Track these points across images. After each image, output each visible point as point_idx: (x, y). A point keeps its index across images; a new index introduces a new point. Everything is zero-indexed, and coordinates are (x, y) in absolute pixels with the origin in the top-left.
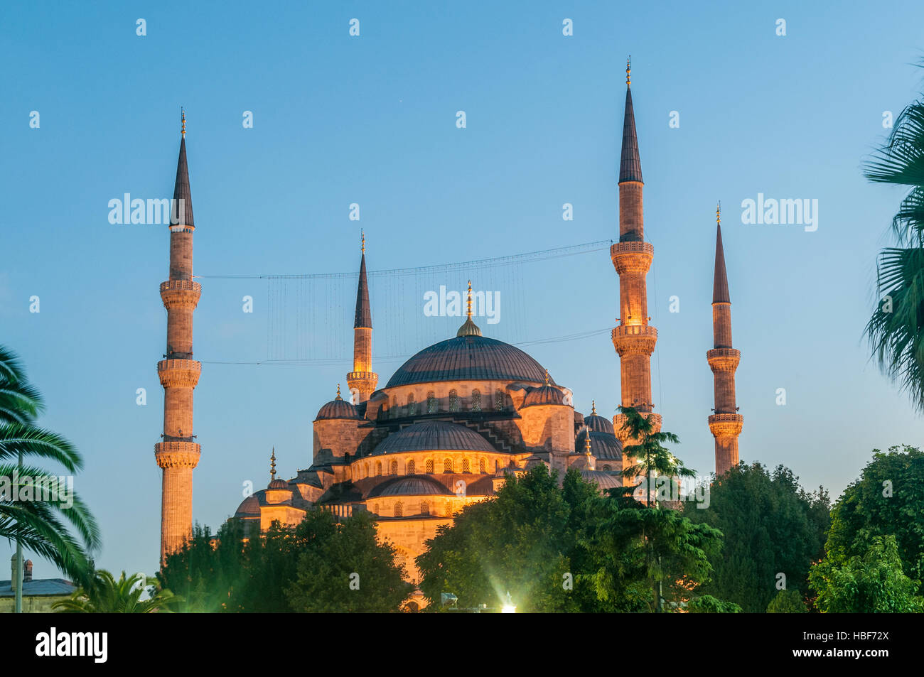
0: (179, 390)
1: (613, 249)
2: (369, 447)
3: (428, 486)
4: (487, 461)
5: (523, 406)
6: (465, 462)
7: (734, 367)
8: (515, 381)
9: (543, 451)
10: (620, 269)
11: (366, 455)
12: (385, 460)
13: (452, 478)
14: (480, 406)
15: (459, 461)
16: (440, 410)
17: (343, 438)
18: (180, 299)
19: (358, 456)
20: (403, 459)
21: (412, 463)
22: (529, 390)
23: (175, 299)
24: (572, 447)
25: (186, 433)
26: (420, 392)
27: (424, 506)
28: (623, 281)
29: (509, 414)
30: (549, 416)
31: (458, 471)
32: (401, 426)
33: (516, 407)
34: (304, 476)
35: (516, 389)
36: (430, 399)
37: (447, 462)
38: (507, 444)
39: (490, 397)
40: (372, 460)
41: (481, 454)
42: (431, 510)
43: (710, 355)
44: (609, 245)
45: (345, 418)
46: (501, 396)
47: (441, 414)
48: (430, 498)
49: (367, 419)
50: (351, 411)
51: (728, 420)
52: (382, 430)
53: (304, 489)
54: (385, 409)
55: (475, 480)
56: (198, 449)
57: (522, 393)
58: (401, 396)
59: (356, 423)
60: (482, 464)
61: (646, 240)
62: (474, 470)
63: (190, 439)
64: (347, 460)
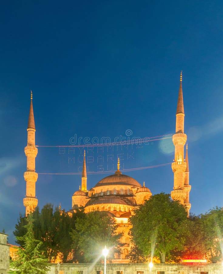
0: (30, 182)
2: (89, 204)
4: (126, 208)
5: (137, 193)
6: (120, 208)
8: (133, 186)
13: (116, 212)
14: (122, 193)
15: (118, 207)
16: (111, 194)
17: (81, 201)
18: (31, 152)
19: (86, 206)
20: (101, 206)
21: (103, 208)
22: (138, 188)
23: (29, 152)
26: (104, 188)
29: (132, 195)
30: (145, 195)
31: (118, 210)
32: (99, 198)
33: (134, 193)
35: (134, 188)
36: (108, 191)
37: (115, 208)
38: (131, 204)
39: (126, 190)
41: (125, 206)
45: (82, 195)
46: (129, 190)
49: (88, 196)
50: (84, 194)
52: (93, 199)
54: (94, 194)
55: (123, 213)
57: (136, 189)
58: (99, 190)
59: (85, 197)
62: (123, 210)
64: (83, 208)
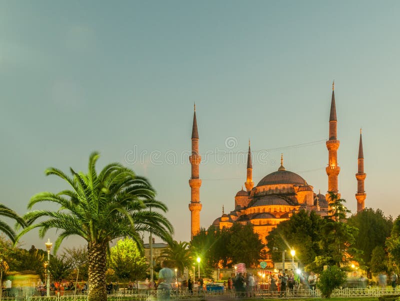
0: (195, 188)
1: (327, 142)
2: (252, 204)
3: (269, 216)
4: (287, 208)
5: (298, 192)
6: (280, 209)
7: (364, 179)
8: (295, 184)
9: (304, 205)
10: (329, 149)
11: (251, 207)
12: (256, 208)
13: (276, 213)
14: (285, 192)
15: (278, 208)
17: (244, 201)
18: (195, 161)
19: (248, 207)
20: (262, 208)
21: (264, 209)
22: (300, 187)
23: (193, 161)
24: (313, 204)
25: (198, 201)
26: (267, 188)
27: (268, 222)
28: (330, 153)
29: (294, 194)
30: (306, 194)
31: (278, 211)
32: (261, 198)
33: (296, 192)
34: (233, 213)
35: (296, 186)
36: (270, 190)
37: (275, 209)
38: (293, 203)
39: (288, 189)
40: (252, 208)
41: (285, 206)
42: (270, 223)
43: (357, 175)
44: (326, 141)
45: (244, 196)
46: (291, 188)
47: (273, 194)
48: (270, 219)
49: (251, 196)
50: (246, 194)
51: (362, 195)
52: (256, 199)
53: (232, 217)
54: (256, 193)
55: (283, 214)
56: (201, 205)
57: (298, 187)
58: (261, 189)
59: (248, 197)
60: (285, 209)
61: (337, 139)
62: (283, 211)
63: (199, 203)
64: (245, 208)
